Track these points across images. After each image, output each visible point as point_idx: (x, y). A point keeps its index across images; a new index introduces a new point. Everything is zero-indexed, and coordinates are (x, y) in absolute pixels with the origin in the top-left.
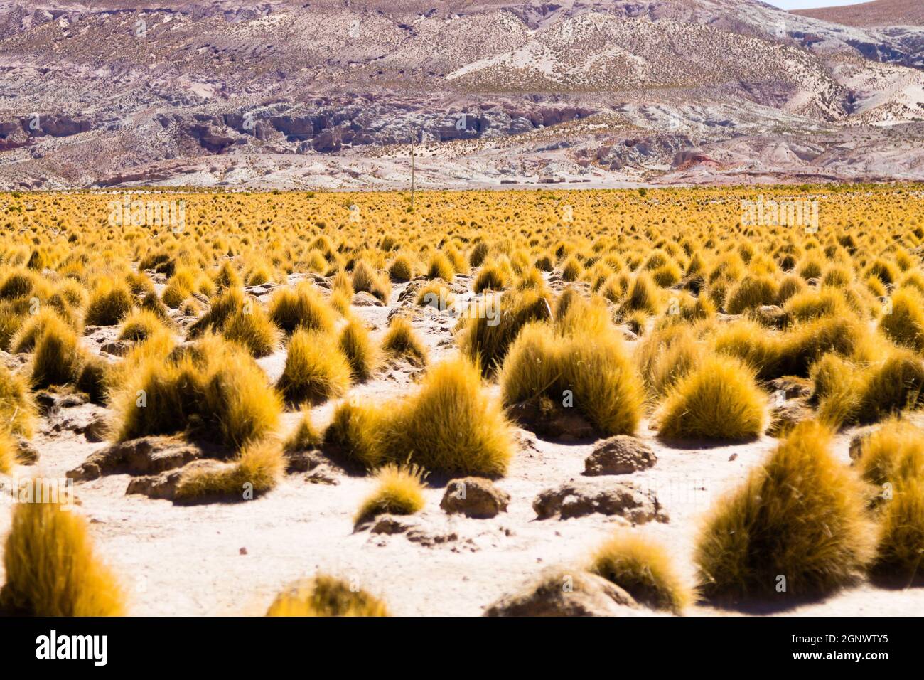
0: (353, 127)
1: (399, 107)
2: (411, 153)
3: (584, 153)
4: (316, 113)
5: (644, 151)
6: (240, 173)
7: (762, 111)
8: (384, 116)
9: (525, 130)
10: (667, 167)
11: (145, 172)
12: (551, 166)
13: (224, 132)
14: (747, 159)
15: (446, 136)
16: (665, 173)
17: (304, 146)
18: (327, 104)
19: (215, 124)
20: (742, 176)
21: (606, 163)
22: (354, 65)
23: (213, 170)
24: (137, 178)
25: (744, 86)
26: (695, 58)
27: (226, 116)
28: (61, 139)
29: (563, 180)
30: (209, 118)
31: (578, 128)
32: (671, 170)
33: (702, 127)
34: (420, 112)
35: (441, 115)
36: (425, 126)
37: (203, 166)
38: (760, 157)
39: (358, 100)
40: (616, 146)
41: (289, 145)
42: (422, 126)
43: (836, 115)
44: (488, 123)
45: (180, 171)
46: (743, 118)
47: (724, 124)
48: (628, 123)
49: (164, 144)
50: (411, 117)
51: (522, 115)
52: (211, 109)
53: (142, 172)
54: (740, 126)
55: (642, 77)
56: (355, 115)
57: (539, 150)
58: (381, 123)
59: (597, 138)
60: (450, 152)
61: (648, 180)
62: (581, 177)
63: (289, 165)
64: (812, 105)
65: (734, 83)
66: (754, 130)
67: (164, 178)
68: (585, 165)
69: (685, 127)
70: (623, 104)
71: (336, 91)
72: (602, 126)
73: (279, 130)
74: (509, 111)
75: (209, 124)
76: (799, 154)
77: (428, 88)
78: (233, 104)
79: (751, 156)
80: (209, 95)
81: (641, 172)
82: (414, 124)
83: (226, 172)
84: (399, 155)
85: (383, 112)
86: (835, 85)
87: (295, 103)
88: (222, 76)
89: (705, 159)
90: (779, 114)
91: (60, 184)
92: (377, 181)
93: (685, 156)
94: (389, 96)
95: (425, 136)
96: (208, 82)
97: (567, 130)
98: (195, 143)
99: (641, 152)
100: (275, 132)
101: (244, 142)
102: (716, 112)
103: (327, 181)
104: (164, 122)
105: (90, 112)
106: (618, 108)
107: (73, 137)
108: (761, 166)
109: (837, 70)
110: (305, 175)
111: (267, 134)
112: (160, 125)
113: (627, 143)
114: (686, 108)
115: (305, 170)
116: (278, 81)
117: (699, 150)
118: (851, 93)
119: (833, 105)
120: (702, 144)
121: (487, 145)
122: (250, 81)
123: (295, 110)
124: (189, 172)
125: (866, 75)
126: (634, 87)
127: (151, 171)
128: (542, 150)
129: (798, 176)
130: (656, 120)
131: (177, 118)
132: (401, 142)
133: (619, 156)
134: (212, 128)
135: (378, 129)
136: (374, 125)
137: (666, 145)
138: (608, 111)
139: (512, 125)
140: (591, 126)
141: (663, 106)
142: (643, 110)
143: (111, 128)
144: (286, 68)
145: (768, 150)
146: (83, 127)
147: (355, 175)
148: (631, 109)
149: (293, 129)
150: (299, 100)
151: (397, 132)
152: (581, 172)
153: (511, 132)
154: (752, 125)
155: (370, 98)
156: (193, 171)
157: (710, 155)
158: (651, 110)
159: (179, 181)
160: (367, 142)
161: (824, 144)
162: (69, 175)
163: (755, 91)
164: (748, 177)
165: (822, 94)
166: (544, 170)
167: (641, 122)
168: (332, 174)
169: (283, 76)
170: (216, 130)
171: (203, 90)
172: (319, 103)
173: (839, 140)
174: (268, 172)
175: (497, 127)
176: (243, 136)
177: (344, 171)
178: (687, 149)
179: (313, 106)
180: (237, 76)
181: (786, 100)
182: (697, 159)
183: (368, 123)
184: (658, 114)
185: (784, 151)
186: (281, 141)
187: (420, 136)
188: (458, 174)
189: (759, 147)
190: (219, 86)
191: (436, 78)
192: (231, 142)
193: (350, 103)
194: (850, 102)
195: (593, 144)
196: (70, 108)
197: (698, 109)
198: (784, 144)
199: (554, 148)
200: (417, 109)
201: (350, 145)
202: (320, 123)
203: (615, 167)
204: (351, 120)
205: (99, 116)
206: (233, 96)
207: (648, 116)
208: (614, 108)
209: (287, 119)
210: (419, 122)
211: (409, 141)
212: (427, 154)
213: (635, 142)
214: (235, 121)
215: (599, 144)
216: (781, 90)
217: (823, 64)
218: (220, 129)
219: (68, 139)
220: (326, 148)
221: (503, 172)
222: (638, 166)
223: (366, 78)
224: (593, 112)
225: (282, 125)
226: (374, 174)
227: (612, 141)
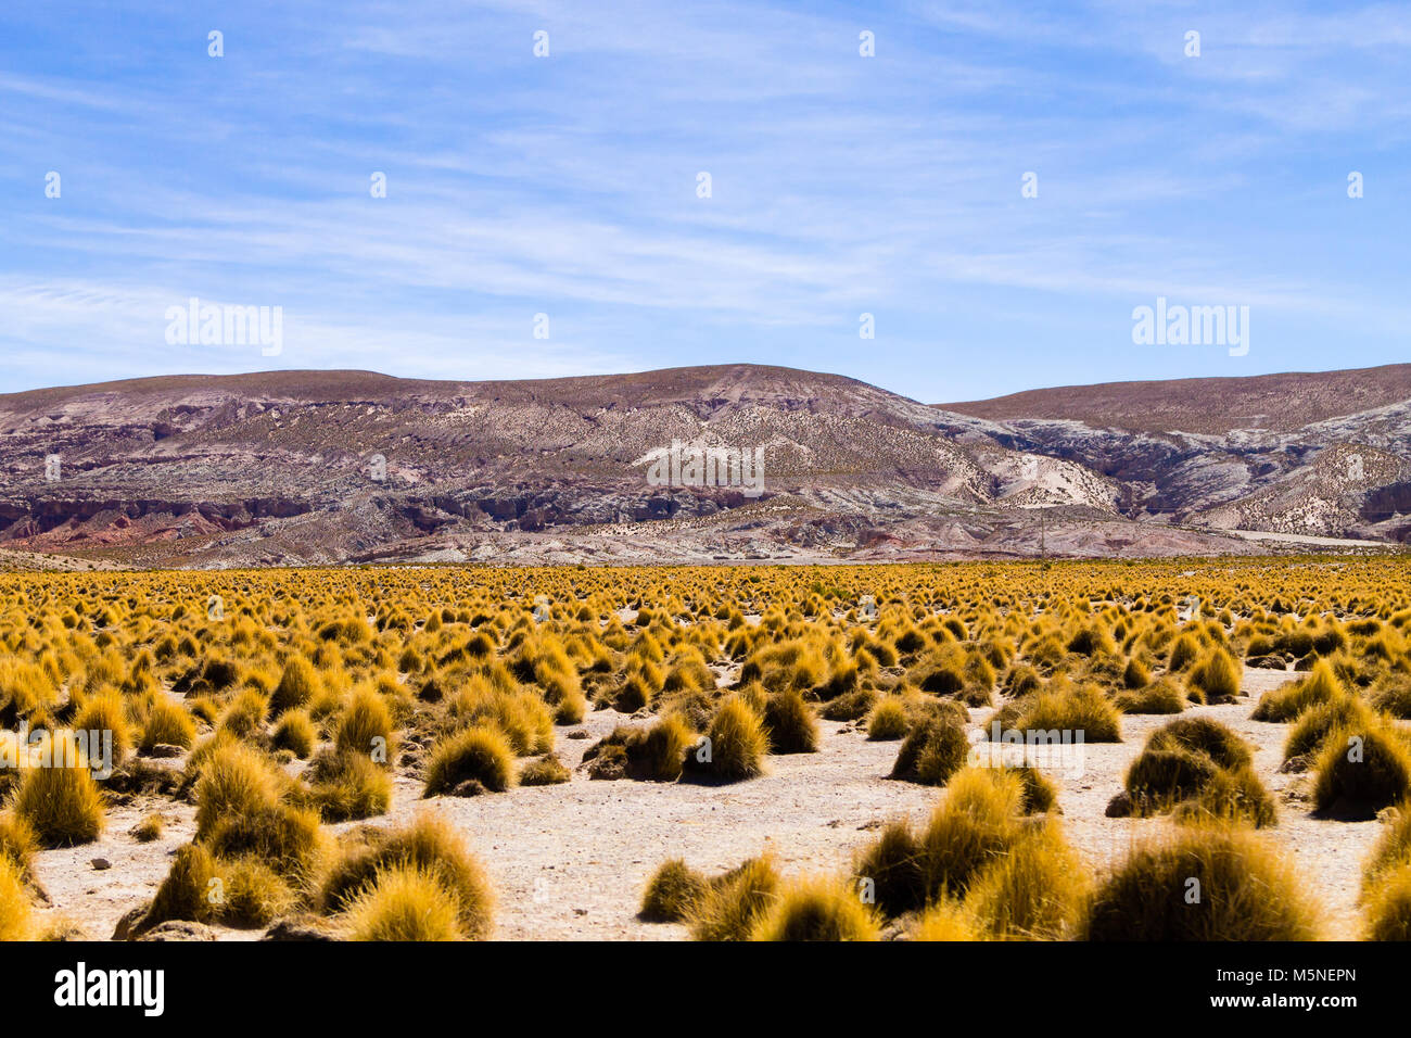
0: (554, 508)
1: (594, 490)
2: (614, 532)
3: (777, 532)
4: (518, 496)
5: (830, 530)
6: (485, 551)
7: (923, 495)
8: (582, 499)
9: (711, 512)
10: (853, 545)
11: (396, 550)
12: (752, 544)
13: (434, 513)
14: (928, 538)
15: (639, 517)
16: (854, 550)
17: (511, 526)
18: (527, 488)
19: (425, 506)
20: (931, 553)
21: (799, 541)
22: (546, 453)
23: (460, 547)
24: (389, 555)
25: (901, 472)
26: (855, 447)
27: (435, 499)
28: (287, 520)
29: (768, 557)
30: (420, 500)
31: (764, 510)
32: (858, 548)
33: (874, 510)
34: (615, 495)
35: (634, 497)
36: (622, 507)
37: (451, 544)
38: (939, 536)
39: (555, 485)
40: (805, 526)
41: (494, 525)
42: (618, 508)
43: (984, 497)
44: (678, 505)
45: (431, 549)
46: (908, 501)
47: (892, 506)
48: (806, 504)
49: (381, 524)
50: (607, 499)
51: (708, 498)
52: (420, 492)
53: (392, 549)
54: (906, 508)
55: (809, 464)
56: (555, 497)
57: (734, 530)
58: (580, 505)
59: (785, 518)
60: (650, 531)
61: (843, 556)
62: (780, 554)
63: (528, 543)
64: (962, 490)
65: (892, 469)
66: (922, 512)
67: (417, 555)
68: (782, 542)
69: (858, 509)
70: (799, 489)
71: (534, 476)
72: (784, 508)
73: (485, 511)
74: (696, 494)
75: (421, 505)
76: (972, 533)
77: (617, 474)
78: (442, 487)
79: (930, 535)
80: (416, 480)
81: (831, 550)
82: (611, 506)
83: (472, 549)
84: (604, 534)
85: (580, 495)
86: (981, 471)
87: (497, 487)
88: (427, 462)
89: (889, 537)
90: (937, 497)
91: (296, 561)
92: (613, 557)
93: (869, 534)
94: (583, 480)
95: (621, 516)
96: (414, 467)
97: (754, 511)
98: (409, 523)
99: (827, 531)
100: (481, 513)
101: (455, 522)
102: (882, 495)
103: (566, 557)
104: (380, 504)
105: (308, 494)
106: (795, 491)
107: (297, 518)
108: (943, 545)
109: (982, 458)
110: (546, 552)
111: (475, 514)
112: (376, 507)
113: (814, 523)
114: (856, 493)
116: (478, 467)
117: (882, 529)
118: (996, 479)
119: (981, 490)
120: (882, 524)
121: (683, 525)
122: (453, 467)
123: (497, 493)
124: (439, 549)
125: (1008, 463)
126: (805, 473)
127: (401, 549)
128: (737, 529)
129: (983, 553)
130: (830, 502)
131: (392, 501)
132: (602, 522)
133: (807, 534)
134: (425, 509)
135: (578, 511)
136: (574, 506)
137: (848, 525)
138: (786, 494)
139: (700, 507)
140: (775, 508)
141: (834, 490)
142: (817, 493)
143: (331, 510)
144: (485, 455)
145: (944, 530)
146: (303, 509)
147: (591, 552)
148: (806, 492)
149: (498, 511)
150: (501, 484)
151: (596, 514)
152: (780, 549)
153: (700, 513)
154: (918, 507)
155: (566, 483)
156: (443, 548)
157: (894, 534)
158: (825, 493)
159: (432, 557)
160: (569, 522)
161: (993, 524)
162: (304, 552)
163: (911, 477)
164: (936, 554)
165: (971, 479)
166: (746, 548)
167: (818, 504)
168: (569, 550)
169: (483, 463)
170: (428, 511)
171: (410, 475)
172: (519, 487)
173: (1007, 521)
174: (512, 549)
175: (687, 509)
176: (453, 517)
177: (580, 548)
178: (870, 529)
179: (515, 489)
180: (440, 462)
181: (939, 485)
182: (884, 537)
183: (568, 505)
184: (832, 497)
185: (958, 530)
186: (487, 521)
187: (617, 516)
188: (673, 550)
189: (935, 527)
190: (424, 471)
191: (622, 465)
192: (442, 522)
193: (548, 487)
194: (996, 486)
195: (782, 524)
196: (290, 491)
197: (866, 493)
198: (957, 524)
199: (748, 528)
200: (612, 492)
201: (553, 524)
202: (521, 507)
203: (807, 545)
204: (551, 502)
205: (317, 498)
206: (439, 480)
207: (823, 499)
208: (790, 492)
209: (492, 501)
210: (615, 503)
211: (609, 521)
212: (630, 533)
213: (821, 522)
214: (448, 504)
215: (788, 524)
216: (934, 476)
217: (968, 453)
218: (430, 510)
219: (293, 519)
220: (531, 526)
221: (710, 549)
222: (826, 543)
223: (559, 463)
224: (773, 495)
225: (488, 507)
226: (607, 551)
227: (800, 521)
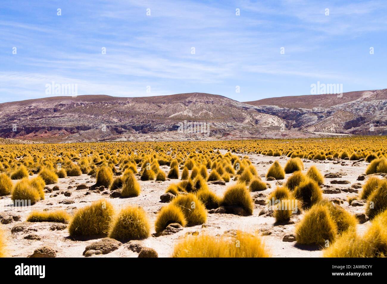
0: (150, 128)
1: (160, 123)
2: (164, 133)
4: (141, 125)
5: (216, 133)
6: (132, 138)
7: (239, 124)
10: (221, 136)
11: (110, 138)
12: (197, 136)
13: (121, 129)
14: (239, 134)
15: (170, 130)
17: (140, 132)
18: (144, 123)
19: (119, 127)
20: (239, 138)
22: (148, 114)
23: (125, 137)
24: (108, 139)
25: (234, 119)
26: (223, 113)
27: (121, 126)
28: (85, 131)
29: (200, 139)
30: (118, 126)
32: (223, 137)
33: (227, 127)
34: (165, 125)
35: (169, 125)
37: (123, 137)
38: (242, 134)
39: (150, 122)
40: (210, 132)
41: (136, 132)
42: (165, 127)
43: (254, 125)
45: (118, 138)
46: (235, 125)
47: (231, 127)
49: (108, 132)
50: (163, 126)
52: (118, 124)
54: (235, 127)
55: (212, 117)
56: (150, 125)
58: (156, 127)
60: (173, 133)
61: (219, 139)
62: (203, 138)
63: (142, 136)
64: (249, 122)
65: (232, 118)
66: (238, 128)
67: (115, 139)
68: (204, 135)
69: (223, 127)
71: (145, 120)
73: (133, 129)
76: (250, 133)
77: (165, 119)
78: (123, 123)
79: (240, 133)
80: (117, 121)
81: (216, 137)
82: (164, 127)
83: (128, 138)
84: (162, 134)
85: (156, 125)
86: (253, 118)
87: (136, 123)
88: (120, 117)
89: (230, 134)
90: (242, 124)
91: (87, 141)
92: (162, 139)
93: (225, 134)
94: (157, 121)
96: (117, 118)
98: (115, 132)
101: (126, 131)
102: (229, 124)
103: (151, 140)
104: (108, 127)
105: (91, 125)
107: (88, 131)
108: (242, 136)
109: (253, 115)
111: (131, 129)
113: (212, 131)
114: (223, 124)
115: (146, 137)
116: (132, 118)
117: (228, 132)
118: (257, 120)
119: (253, 123)
120: (228, 131)
122: (126, 118)
123: (137, 124)
124: (120, 138)
125: (260, 116)
126: (210, 119)
127: (112, 138)
129: (252, 138)
131: (111, 126)
132: (161, 131)
134: (119, 128)
135: (156, 128)
136: (155, 127)
137: (220, 131)
141: (217, 123)
142: (213, 124)
143: (96, 129)
144: (134, 115)
145: (243, 132)
146: (90, 128)
147: (157, 138)
149: (136, 129)
150: (137, 122)
151: (160, 129)
152: (203, 137)
154: (237, 127)
155: (153, 122)
156: (121, 138)
157: (231, 133)
158: (215, 124)
159: (118, 140)
160: (153, 131)
161: (255, 131)
162: (89, 139)
163: (236, 120)
165: (251, 120)
166: (195, 137)
167: (213, 126)
168: (152, 138)
169: (133, 117)
171: (115, 120)
172: (142, 123)
174: (138, 138)
176: (126, 130)
177: (154, 137)
178: (225, 132)
179: (141, 123)
180: (123, 117)
181: (243, 121)
182: (228, 134)
183: (153, 127)
184: (217, 125)
185: (246, 132)
186: (134, 131)
187: (165, 130)
188: (177, 138)
189: (241, 131)
190: (119, 119)
191: (167, 117)
192: (123, 131)
193: (149, 123)
194: (257, 122)
196: (86, 124)
197: (225, 123)
200: (164, 124)
201: (150, 132)
202: (142, 127)
203: (210, 136)
205: (93, 126)
206: (122, 121)
207: (214, 125)
209: (135, 126)
210: (165, 126)
211: (163, 131)
212: (168, 134)
213: (214, 131)
214: (124, 127)
216: (242, 119)
217: (250, 113)
218: (120, 129)
219: (87, 131)
220: (144, 132)
221: (187, 137)
222: (215, 136)
223: (151, 117)
225: (134, 128)
226: (161, 138)
